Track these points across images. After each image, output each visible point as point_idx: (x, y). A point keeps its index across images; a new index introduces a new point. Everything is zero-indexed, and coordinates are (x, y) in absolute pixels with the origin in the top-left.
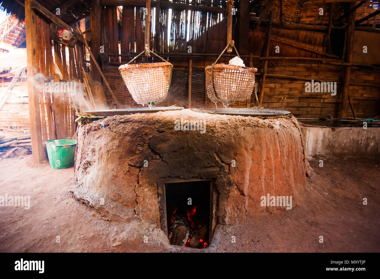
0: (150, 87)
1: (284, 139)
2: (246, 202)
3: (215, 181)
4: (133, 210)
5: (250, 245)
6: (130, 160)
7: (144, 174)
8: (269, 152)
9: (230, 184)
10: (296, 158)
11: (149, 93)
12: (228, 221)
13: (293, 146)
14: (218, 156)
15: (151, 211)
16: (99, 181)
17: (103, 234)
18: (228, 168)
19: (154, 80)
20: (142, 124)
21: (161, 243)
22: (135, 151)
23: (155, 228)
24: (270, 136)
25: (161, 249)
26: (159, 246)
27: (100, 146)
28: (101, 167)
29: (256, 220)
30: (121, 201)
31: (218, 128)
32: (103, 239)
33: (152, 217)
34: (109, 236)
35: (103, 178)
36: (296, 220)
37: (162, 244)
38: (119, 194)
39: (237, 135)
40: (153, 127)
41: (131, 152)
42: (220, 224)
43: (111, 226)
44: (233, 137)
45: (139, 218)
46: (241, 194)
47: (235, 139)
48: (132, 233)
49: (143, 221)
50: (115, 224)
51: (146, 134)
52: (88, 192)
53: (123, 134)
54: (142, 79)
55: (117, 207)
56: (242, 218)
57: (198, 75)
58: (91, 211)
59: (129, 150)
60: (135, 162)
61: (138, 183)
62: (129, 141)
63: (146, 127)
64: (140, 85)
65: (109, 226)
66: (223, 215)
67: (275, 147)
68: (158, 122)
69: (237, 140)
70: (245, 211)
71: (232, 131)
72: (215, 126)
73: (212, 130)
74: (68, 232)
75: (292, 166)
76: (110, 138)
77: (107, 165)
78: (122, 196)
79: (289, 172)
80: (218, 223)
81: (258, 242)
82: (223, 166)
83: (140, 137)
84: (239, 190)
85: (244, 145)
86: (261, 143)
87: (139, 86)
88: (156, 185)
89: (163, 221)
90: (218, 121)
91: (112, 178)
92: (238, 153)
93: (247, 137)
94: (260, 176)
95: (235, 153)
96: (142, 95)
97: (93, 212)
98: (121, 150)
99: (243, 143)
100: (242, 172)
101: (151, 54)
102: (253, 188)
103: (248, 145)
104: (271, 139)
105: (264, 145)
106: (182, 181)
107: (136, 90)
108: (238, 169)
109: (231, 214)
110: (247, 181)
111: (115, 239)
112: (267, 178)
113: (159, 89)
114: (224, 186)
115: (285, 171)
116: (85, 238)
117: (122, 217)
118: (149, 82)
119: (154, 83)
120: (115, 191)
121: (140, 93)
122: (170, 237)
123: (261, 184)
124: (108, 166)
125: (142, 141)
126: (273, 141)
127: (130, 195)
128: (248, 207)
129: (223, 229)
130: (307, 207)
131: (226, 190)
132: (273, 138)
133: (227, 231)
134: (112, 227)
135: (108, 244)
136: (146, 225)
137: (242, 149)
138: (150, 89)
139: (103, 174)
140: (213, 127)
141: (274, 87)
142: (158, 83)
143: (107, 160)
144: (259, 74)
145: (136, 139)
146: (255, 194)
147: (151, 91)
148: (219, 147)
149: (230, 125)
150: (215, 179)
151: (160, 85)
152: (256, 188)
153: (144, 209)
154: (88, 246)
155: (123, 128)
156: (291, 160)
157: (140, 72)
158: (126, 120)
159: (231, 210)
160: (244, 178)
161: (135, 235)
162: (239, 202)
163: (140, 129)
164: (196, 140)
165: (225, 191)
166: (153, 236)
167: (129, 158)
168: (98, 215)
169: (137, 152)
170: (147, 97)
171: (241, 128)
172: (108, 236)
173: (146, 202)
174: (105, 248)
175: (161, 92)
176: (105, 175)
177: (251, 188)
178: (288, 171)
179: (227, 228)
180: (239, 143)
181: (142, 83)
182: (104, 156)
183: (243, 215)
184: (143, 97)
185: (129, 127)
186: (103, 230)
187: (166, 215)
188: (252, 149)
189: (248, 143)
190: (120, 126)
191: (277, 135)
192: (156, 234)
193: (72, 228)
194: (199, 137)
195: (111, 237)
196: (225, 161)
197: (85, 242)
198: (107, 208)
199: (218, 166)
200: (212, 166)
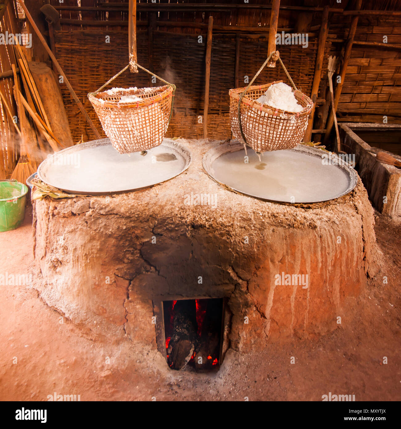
0: (139, 134)
1: (330, 243)
2: (267, 326)
3: (228, 301)
4: (122, 328)
5: (264, 382)
6: (117, 270)
7: (135, 289)
8: (305, 264)
9: (247, 305)
10: (347, 265)
11: (138, 143)
12: (242, 347)
13: (344, 251)
14: (233, 269)
15: (145, 330)
16: (76, 289)
17: (87, 359)
18: (246, 285)
19: (146, 123)
20: (131, 221)
21: (158, 370)
22: (123, 258)
23: (150, 351)
24: (310, 241)
25: (157, 378)
26: (155, 375)
27: (75, 246)
28: (78, 272)
29: (278, 347)
30: (106, 315)
31: (236, 227)
32: (88, 365)
33: (147, 337)
34: (95, 361)
35: (82, 286)
36: (332, 350)
37: (159, 373)
38: (103, 308)
39: (262, 242)
40: (146, 226)
41: (117, 259)
42: (232, 348)
43: (96, 347)
44: (256, 244)
45: (130, 339)
46: (261, 316)
47: (258, 247)
48: (123, 359)
49: (135, 342)
50: (100, 346)
51: (137, 237)
52: (62, 298)
53: (106, 234)
54: (126, 124)
55: (101, 323)
56: (261, 345)
57: (225, 46)
58: (68, 323)
59: (114, 256)
60: (122, 272)
61: (128, 297)
62: (114, 246)
63: (137, 227)
64: (124, 133)
65: (94, 347)
66: (236, 340)
67: (314, 257)
68: (153, 217)
69: (261, 249)
70: (265, 336)
71: (256, 234)
72: (232, 224)
73: (227, 231)
74: (43, 354)
75: (338, 277)
76: (87, 237)
77: (86, 270)
78: (108, 311)
79: (332, 287)
80: (229, 346)
81: (274, 379)
82: (239, 284)
83: (129, 240)
84: (259, 311)
85: (269, 256)
86: (295, 253)
87: (122, 133)
88: (151, 302)
89: (161, 342)
90: (237, 214)
91: (93, 287)
92: (261, 267)
93: (276, 245)
94: (289, 295)
95: (257, 267)
96: (127, 145)
97: (70, 327)
98: (103, 255)
99: (268, 254)
100: (265, 291)
101: (139, 69)
102: (279, 310)
103: (275, 256)
104: (310, 246)
105: (298, 255)
106: (184, 299)
107: (117, 138)
108: (259, 287)
109: (247, 339)
110: (270, 302)
111: (103, 367)
112: (298, 297)
113: (154, 135)
114: (240, 307)
115: (327, 285)
116: (66, 364)
117: (109, 337)
118: (138, 128)
119: (145, 129)
120: (98, 304)
121: (123, 143)
122: (169, 352)
123: (290, 304)
124: (87, 273)
125: (131, 247)
126: (312, 249)
127: (117, 310)
128: (270, 331)
129: (235, 356)
130: (353, 330)
131: (242, 312)
132: (312, 245)
133: (240, 360)
134: (98, 350)
135: (94, 372)
136: (140, 347)
137: (266, 261)
138: (140, 137)
139: (81, 281)
140: (229, 226)
141: (366, 64)
142: (151, 126)
143: (86, 265)
144: (340, 41)
145: (123, 243)
146: (280, 316)
147: (141, 140)
148: (236, 257)
149: (254, 222)
150: (228, 299)
151: (155, 130)
152: (282, 309)
153: (136, 327)
154: (72, 375)
155: (105, 225)
156: (338, 270)
157: (123, 113)
158: (109, 211)
159: (246, 335)
160: (266, 298)
161: (127, 362)
162: (258, 325)
163: (129, 230)
164: (205, 248)
165: (240, 313)
166: (148, 361)
167: (114, 266)
168: (77, 331)
169: (126, 261)
170: (134, 148)
171: (269, 229)
172: (93, 361)
173: (138, 320)
174: (92, 378)
175: (157, 139)
176: (84, 283)
177: (275, 310)
178: (331, 285)
179: (240, 355)
180: (263, 253)
181: (127, 129)
182: (80, 260)
183: (262, 340)
184: (128, 148)
185: (113, 226)
186: (87, 353)
187: (164, 334)
188: (282, 261)
189: (276, 253)
190: (100, 221)
191: (319, 240)
192: (152, 359)
193: (47, 349)
194: (208, 243)
195: (98, 363)
196: (242, 276)
197: (67, 369)
198: (90, 324)
199: (233, 284)
200: (224, 283)
